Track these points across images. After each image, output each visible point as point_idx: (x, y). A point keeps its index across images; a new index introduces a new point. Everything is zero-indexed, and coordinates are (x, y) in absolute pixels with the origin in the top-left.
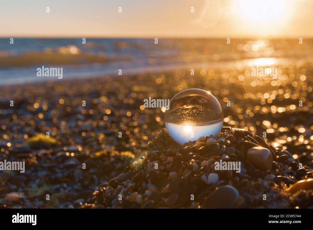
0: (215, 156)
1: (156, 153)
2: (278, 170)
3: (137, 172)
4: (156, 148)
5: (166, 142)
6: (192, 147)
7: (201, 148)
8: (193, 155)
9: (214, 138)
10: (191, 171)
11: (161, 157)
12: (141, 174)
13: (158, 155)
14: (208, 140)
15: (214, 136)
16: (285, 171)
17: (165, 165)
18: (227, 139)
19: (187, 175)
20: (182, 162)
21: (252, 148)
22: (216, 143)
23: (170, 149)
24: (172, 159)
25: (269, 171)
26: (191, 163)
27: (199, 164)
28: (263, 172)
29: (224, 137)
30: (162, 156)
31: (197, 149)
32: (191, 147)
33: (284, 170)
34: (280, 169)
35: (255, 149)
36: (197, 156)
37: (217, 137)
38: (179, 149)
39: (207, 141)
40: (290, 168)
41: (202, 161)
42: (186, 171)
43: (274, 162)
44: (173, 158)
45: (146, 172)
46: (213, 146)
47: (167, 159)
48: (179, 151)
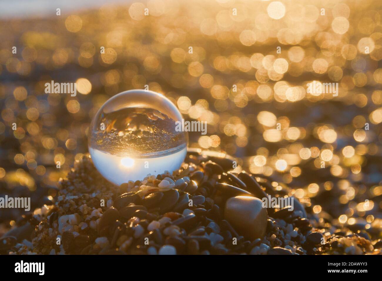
0: (171, 213)
1: (73, 199)
2: (275, 236)
3: (42, 231)
4: (73, 190)
5: (90, 178)
6: (134, 193)
7: (148, 197)
8: (135, 209)
9: (172, 178)
10: (131, 238)
11: (81, 208)
12: (48, 236)
13: (77, 204)
14: (161, 183)
15: (171, 174)
16: (288, 235)
17: (88, 222)
18: (192, 178)
19: (124, 246)
20: (117, 221)
21: (233, 198)
22: (173, 189)
23: (97, 194)
24: (101, 213)
25: (259, 239)
26: (131, 226)
27: (145, 226)
28: (249, 242)
29: (188, 175)
30: (83, 205)
31: (143, 198)
32: (132, 194)
33: (285, 233)
34: (280, 233)
35: (238, 200)
36: (142, 210)
37: (175, 176)
38: (112, 194)
39: (160, 185)
40: (296, 230)
41: (150, 221)
42: (123, 238)
43: (270, 220)
44: (101, 210)
45: (56, 232)
46: (169, 193)
47: (92, 210)
48: (112, 197)
